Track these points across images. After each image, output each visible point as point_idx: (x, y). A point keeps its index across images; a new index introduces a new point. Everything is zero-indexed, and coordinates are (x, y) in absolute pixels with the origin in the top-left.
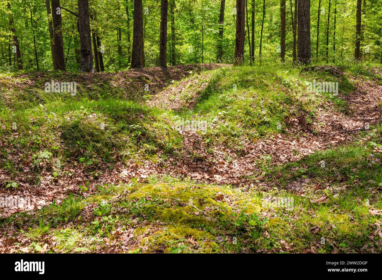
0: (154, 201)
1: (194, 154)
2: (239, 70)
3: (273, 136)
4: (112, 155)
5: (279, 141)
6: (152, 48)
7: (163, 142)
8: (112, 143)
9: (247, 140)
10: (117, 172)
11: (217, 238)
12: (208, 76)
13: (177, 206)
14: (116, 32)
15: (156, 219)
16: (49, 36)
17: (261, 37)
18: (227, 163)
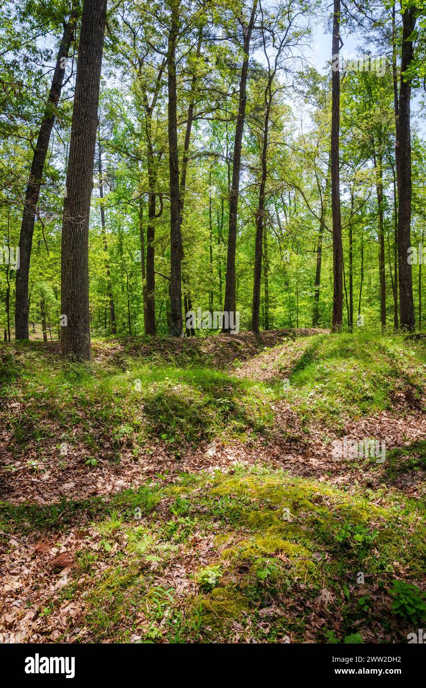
0: (239, 501)
1: (288, 433)
2: (338, 338)
3: (377, 414)
4: (196, 432)
5: (384, 419)
6: (245, 311)
7: (252, 419)
8: (197, 419)
9: (347, 417)
10: (201, 452)
11: (314, 555)
12: (303, 344)
13: (267, 508)
14: (208, 294)
15: (241, 525)
16: (142, 300)
17: (360, 301)
18: (324, 444)
